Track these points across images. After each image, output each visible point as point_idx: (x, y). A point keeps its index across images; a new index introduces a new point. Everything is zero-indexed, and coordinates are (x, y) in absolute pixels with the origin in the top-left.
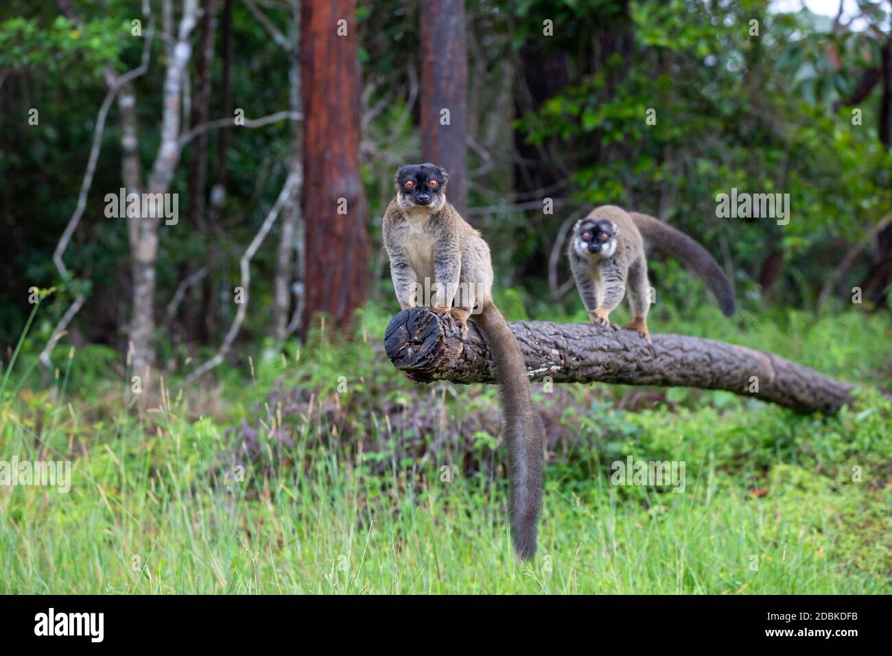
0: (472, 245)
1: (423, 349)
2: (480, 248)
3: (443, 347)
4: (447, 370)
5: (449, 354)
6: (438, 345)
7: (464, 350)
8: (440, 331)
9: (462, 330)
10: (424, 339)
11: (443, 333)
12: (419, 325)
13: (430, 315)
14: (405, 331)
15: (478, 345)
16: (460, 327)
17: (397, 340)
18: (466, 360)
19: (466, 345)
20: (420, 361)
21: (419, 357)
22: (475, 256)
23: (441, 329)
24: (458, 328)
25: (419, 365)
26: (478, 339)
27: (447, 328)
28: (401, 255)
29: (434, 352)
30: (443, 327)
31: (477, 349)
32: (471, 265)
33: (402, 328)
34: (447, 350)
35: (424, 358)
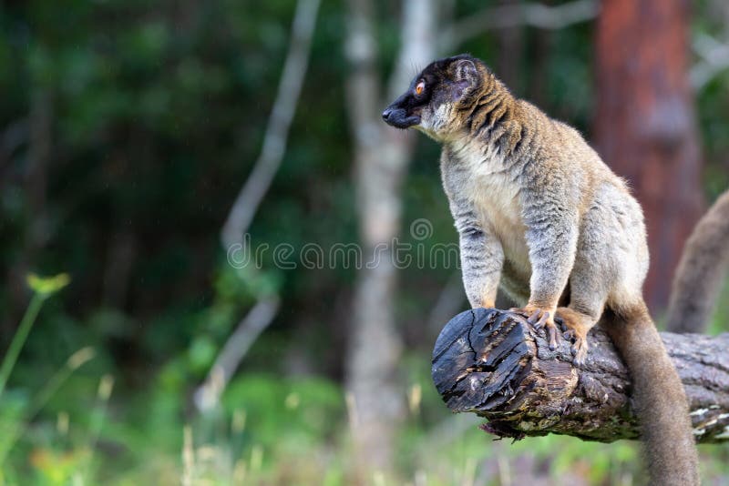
0: (606, 202)
1: (496, 379)
2: (622, 209)
3: (533, 376)
4: (545, 417)
5: (546, 389)
6: (522, 372)
7: (579, 383)
8: (525, 347)
9: (575, 347)
10: (499, 362)
11: (532, 352)
12: (491, 338)
13: (510, 320)
14: (467, 348)
15: (614, 373)
16: (573, 341)
17: (453, 363)
18: (587, 400)
19: (584, 374)
20: (490, 400)
21: (489, 394)
22: (610, 221)
23: (530, 344)
24: (568, 344)
25: (488, 408)
26: (614, 364)
27: (541, 342)
28: (470, 214)
29: (514, 384)
30: (535, 341)
31: (612, 380)
32: (602, 236)
33: (462, 342)
34: (540, 381)
35: (497, 395)
